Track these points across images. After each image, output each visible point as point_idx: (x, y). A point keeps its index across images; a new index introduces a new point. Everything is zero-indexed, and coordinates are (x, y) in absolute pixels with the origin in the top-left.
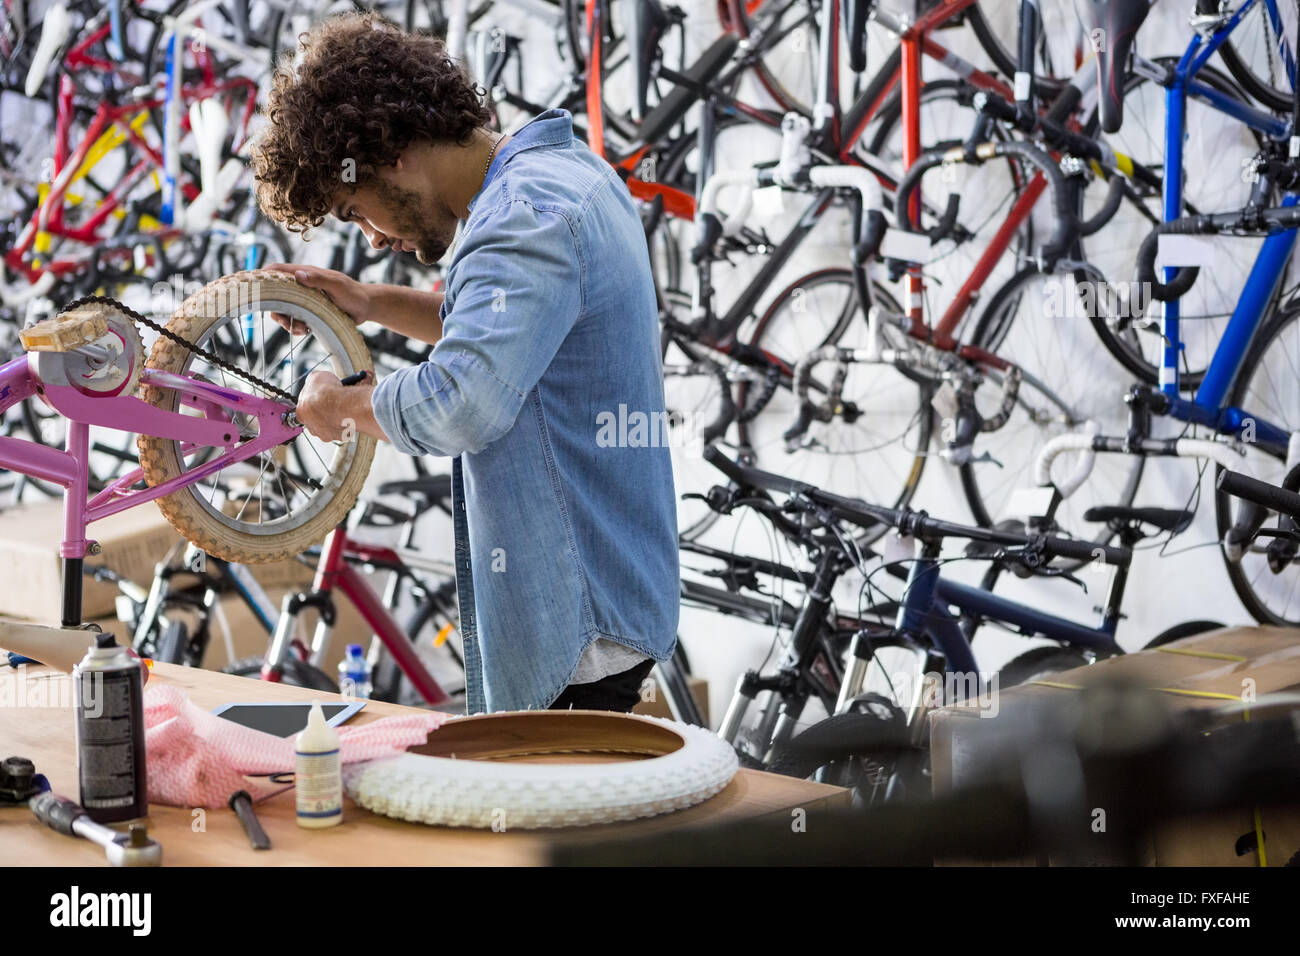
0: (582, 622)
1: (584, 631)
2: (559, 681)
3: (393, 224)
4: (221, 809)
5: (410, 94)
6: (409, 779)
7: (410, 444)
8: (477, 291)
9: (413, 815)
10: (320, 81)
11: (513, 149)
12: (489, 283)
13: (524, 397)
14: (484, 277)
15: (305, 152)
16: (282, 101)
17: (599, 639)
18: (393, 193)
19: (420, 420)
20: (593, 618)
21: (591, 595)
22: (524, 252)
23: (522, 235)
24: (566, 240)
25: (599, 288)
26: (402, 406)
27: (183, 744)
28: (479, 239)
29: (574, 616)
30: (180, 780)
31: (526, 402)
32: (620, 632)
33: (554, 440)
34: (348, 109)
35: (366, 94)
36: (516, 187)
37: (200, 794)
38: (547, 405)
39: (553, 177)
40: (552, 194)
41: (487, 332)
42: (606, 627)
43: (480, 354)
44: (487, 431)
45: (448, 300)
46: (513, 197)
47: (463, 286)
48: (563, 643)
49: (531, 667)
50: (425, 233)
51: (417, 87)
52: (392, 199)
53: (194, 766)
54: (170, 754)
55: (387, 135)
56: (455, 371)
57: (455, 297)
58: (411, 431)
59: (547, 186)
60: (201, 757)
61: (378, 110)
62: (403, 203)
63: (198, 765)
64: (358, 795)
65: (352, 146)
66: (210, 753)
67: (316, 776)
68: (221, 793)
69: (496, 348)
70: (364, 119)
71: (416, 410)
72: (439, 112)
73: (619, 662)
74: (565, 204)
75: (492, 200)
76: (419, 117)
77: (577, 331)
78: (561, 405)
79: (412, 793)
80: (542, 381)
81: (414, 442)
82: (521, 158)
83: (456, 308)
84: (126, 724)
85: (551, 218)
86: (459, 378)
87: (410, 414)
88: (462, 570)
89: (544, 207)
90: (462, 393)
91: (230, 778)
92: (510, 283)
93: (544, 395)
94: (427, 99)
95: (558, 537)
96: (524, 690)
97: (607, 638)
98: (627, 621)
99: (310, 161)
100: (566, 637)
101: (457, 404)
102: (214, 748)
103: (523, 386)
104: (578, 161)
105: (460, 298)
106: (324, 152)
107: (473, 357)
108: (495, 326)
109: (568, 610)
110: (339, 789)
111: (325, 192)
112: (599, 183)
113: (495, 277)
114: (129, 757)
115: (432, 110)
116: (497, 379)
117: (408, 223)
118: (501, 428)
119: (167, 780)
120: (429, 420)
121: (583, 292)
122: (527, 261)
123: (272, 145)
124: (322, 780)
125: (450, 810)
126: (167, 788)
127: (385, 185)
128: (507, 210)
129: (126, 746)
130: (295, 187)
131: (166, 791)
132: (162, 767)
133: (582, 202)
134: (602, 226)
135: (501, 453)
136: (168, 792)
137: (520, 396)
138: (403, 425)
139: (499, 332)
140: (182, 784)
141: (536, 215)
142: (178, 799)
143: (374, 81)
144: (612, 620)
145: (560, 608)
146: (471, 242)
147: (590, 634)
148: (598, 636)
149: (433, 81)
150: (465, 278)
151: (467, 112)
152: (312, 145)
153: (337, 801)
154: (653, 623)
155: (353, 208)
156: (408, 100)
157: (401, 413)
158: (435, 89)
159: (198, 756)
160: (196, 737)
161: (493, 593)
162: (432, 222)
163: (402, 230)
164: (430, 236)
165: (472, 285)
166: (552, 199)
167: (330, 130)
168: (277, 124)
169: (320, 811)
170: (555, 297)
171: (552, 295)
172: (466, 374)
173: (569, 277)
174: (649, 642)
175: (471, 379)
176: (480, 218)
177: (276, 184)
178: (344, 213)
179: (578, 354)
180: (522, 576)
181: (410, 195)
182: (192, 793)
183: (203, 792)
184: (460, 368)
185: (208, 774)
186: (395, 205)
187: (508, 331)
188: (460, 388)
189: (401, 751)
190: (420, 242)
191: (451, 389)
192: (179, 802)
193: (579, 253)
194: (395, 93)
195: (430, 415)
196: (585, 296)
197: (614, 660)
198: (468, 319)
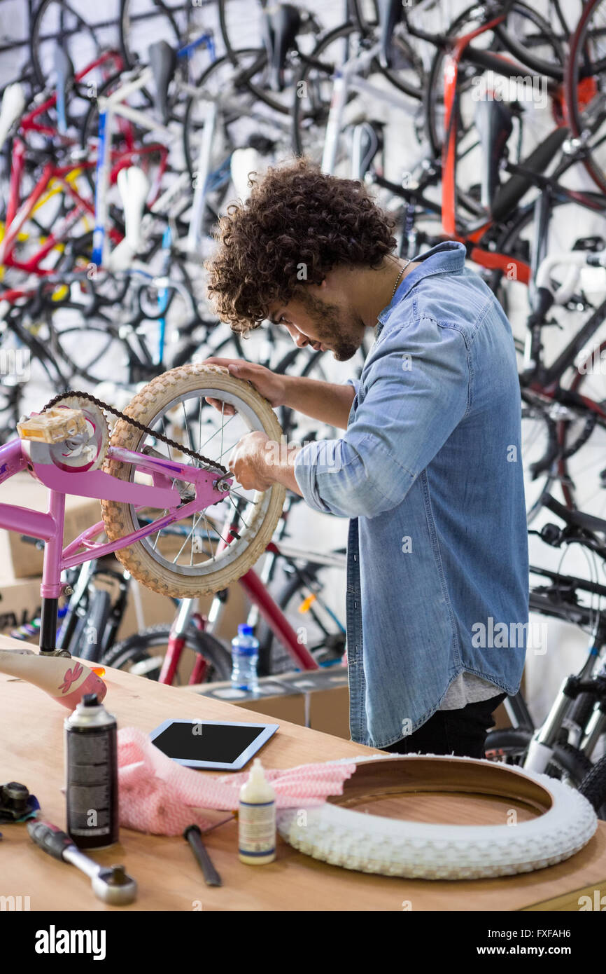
0: (451, 658)
1: (453, 666)
2: (431, 705)
3: (316, 331)
4: (177, 836)
5: (336, 228)
6: (331, 830)
7: (319, 502)
8: (386, 388)
9: (334, 860)
10: (265, 215)
11: (420, 275)
12: (396, 382)
13: (415, 477)
14: (393, 377)
15: (250, 272)
16: (233, 229)
17: (465, 673)
18: (318, 305)
19: (330, 485)
20: (460, 656)
21: (460, 638)
22: (425, 360)
23: (427, 346)
24: (461, 352)
25: (483, 393)
26: (318, 471)
27: (148, 783)
28: (392, 348)
29: (445, 654)
30: (144, 812)
31: (416, 482)
32: (481, 668)
33: (435, 511)
34: (286, 239)
35: (301, 228)
36: (424, 307)
37: (161, 825)
38: (431, 482)
39: (453, 300)
40: (450, 313)
41: (391, 422)
42: (471, 663)
43: (384, 439)
44: (382, 502)
45: (360, 394)
46: (421, 315)
47: (375, 382)
48: (435, 675)
49: (408, 692)
50: (340, 338)
51: (341, 222)
52: (316, 310)
53: (156, 801)
54: (137, 790)
55: (317, 261)
56: (362, 451)
57: (367, 390)
58: (321, 492)
59: (449, 307)
60: (161, 794)
61: (310, 241)
62: (325, 314)
63: (159, 801)
64: (288, 837)
65: (288, 269)
66: (168, 791)
67: (257, 823)
68: (177, 825)
69: (397, 436)
70: (298, 247)
71: (328, 477)
72: (359, 243)
73: (478, 693)
74: (462, 323)
75: (404, 315)
76: (343, 247)
77: (462, 426)
78: (443, 484)
79: (333, 842)
80: (431, 465)
81: (322, 501)
82: (427, 282)
83: (366, 400)
84: (104, 769)
85: (452, 334)
86: (365, 457)
87: (323, 478)
88: (351, 609)
89: (446, 325)
90: (366, 470)
91: (184, 813)
92: (413, 384)
93: (431, 474)
94: (350, 232)
95: (435, 589)
96: (401, 711)
97: (470, 672)
98: (486, 659)
99: (254, 279)
100: (438, 670)
101: (361, 477)
102: (171, 787)
103: (414, 469)
104: (471, 287)
105: (372, 391)
106: (265, 273)
107: (378, 440)
108: (398, 418)
109: (441, 648)
110: (273, 833)
111: (263, 304)
112: (488, 305)
113: (401, 378)
114: (107, 796)
115: (353, 241)
116: (395, 461)
117: (328, 330)
118: (394, 501)
119: (133, 810)
120: (337, 486)
121: (470, 395)
122: (430, 368)
123: (222, 262)
124: (262, 825)
125: (366, 861)
126: (134, 816)
127: (311, 300)
128: (416, 325)
129: (104, 788)
130: (240, 297)
131: (133, 819)
132: (130, 799)
133: (475, 321)
134: (490, 342)
135: (394, 519)
136: (134, 820)
137: (412, 476)
138: (316, 485)
139: (401, 423)
140: (145, 815)
141: (440, 331)
142: (142, 826)
143: (308, 216)
144: (475, 657)
145: (435, 646)
146: (384, 350)
147: (457, 668)
148: (464, 670)
149: (356, 218)
150: (378, 376)
151: (380, 242)
152: (256, 265)
153: (272, 842)
154: (508, 664)
155: (284, 315)
156: (334, 233)
157: (316, 476)
158: (356, 224)
159: (160, 794)
160: (158, 779)
161: (381, 631)
162: (346, 330)
163: (321, 335)
164: (344, 341)
165: (383, 382)
166: (453, 318)
167: (272, 255)
168: (228, 246)
169: (258, 851)
170: (448, 399)
171: (446, 397)
172: (371, 454)
173: (460, 383)
174: (505, 678)
175: (375, 459)
176: (394, 330)
177: (224, 294)
178: (277, 319)
179: (460, 444)
180: (405, 619)
181: (330, 308)
182: (154, 823)
183: (162, 823)
184: (366, 448)
185: (166, 809)
186: (318, 315)
187: (408, 423)
188: (365, 466)
189: (322, 802)
190: (336, 345)
191: (357, 465)
192: (142, 829)
193: (470, 364)
194: (324, 227)
195: (339, 484)
196: (471, 399)
197: (474, 691)
198: (376, 410)
